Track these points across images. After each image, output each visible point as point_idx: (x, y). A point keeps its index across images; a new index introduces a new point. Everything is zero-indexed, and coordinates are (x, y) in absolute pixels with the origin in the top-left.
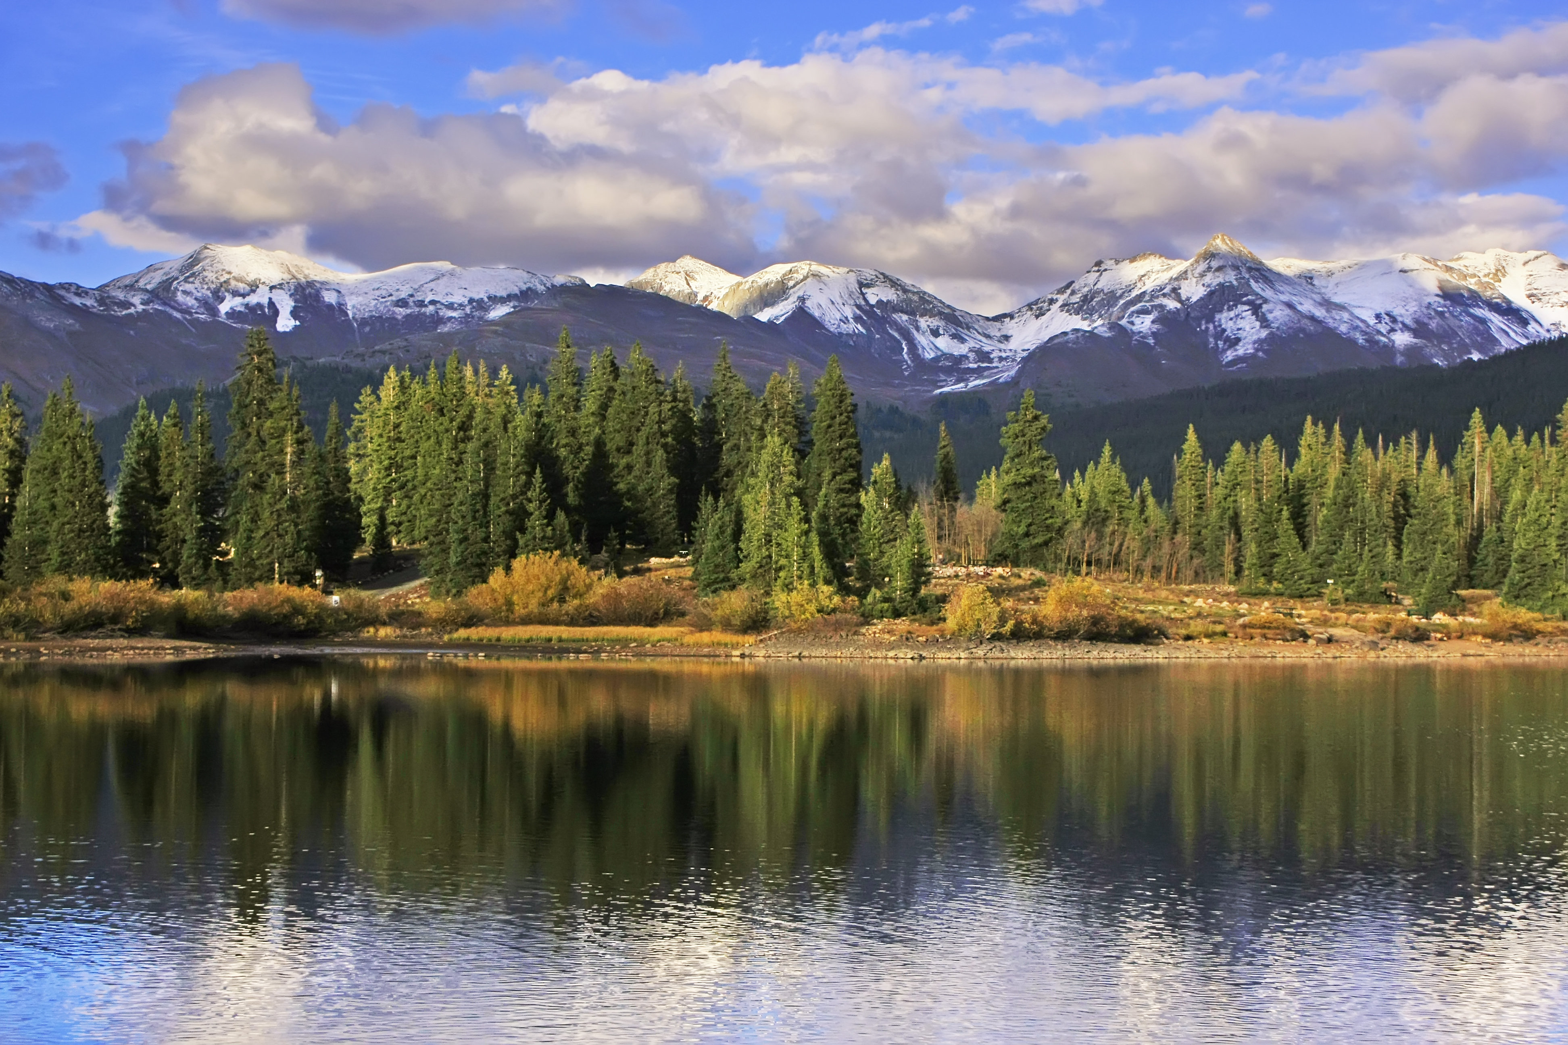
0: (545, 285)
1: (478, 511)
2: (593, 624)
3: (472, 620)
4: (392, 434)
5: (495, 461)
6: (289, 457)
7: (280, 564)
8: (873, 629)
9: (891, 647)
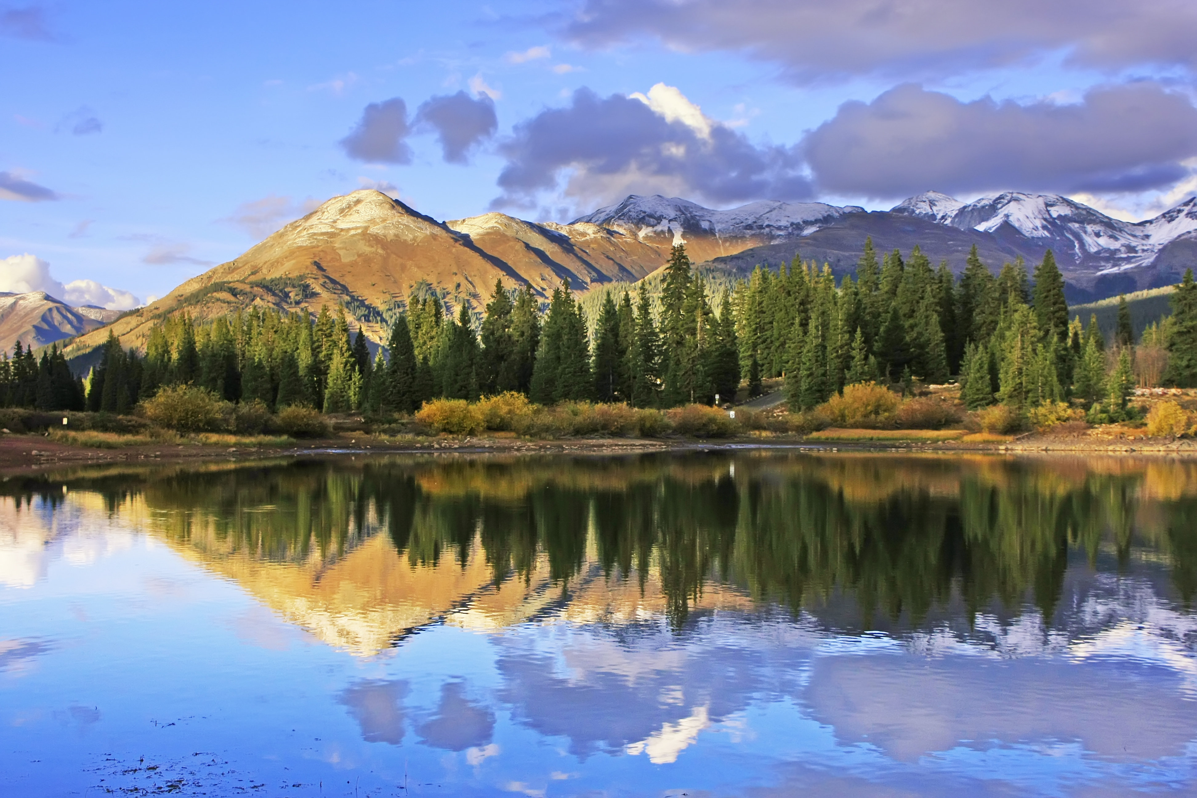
0: (838, 212)
1: (819, 356)
2: (898, 428)
3: (819, 428)
4: (757, 308)
5: (829, 323)
6: (699, 324)
7: (694, 391)
8: (1096, 431)
9: (1110, 443)
